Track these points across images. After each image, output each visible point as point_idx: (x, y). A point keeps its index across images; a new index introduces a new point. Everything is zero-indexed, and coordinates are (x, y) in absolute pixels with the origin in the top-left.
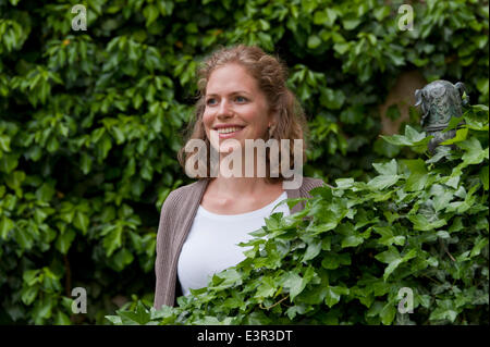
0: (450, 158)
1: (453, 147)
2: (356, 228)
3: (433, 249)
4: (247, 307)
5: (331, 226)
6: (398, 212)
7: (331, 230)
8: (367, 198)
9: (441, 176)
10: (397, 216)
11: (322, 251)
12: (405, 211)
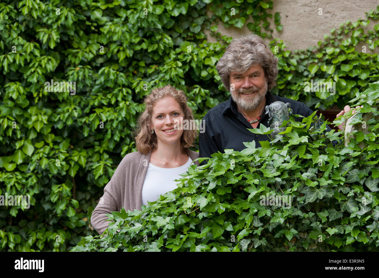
0: (282, 141)
1: (284, 136)
2: (235, 174)
3: (273, 187)
4: (178, 212)
5: (222, 172)
6: (256, 167)
7: (222, 175)
8: (240, 160)
9: (278, 150)
10: (255, 169)
11: (217, 185)
12: (259, 167)
